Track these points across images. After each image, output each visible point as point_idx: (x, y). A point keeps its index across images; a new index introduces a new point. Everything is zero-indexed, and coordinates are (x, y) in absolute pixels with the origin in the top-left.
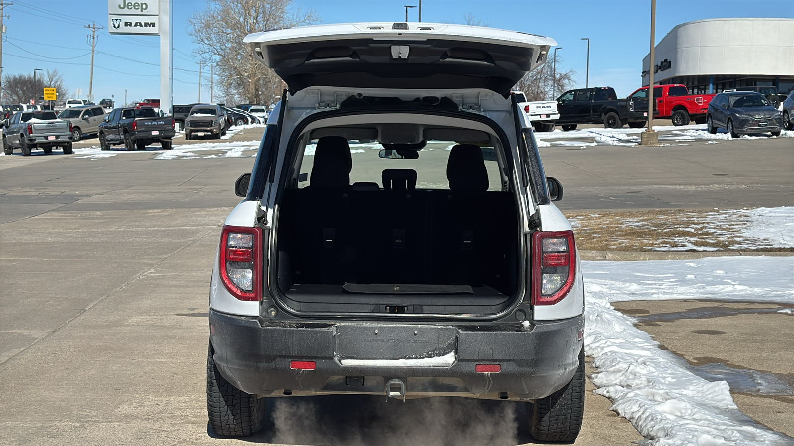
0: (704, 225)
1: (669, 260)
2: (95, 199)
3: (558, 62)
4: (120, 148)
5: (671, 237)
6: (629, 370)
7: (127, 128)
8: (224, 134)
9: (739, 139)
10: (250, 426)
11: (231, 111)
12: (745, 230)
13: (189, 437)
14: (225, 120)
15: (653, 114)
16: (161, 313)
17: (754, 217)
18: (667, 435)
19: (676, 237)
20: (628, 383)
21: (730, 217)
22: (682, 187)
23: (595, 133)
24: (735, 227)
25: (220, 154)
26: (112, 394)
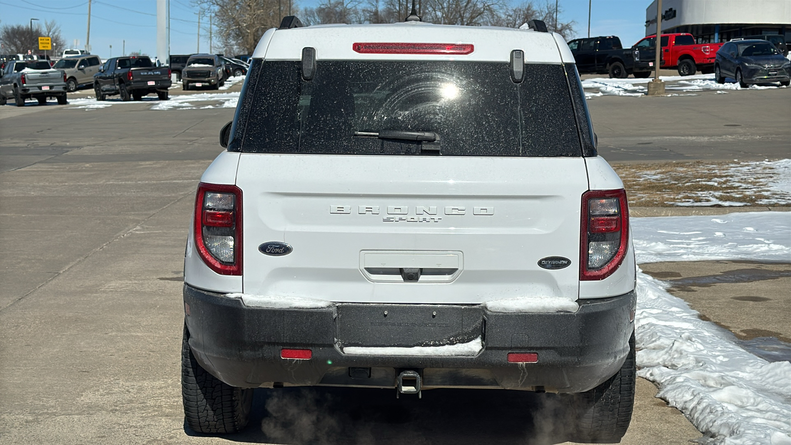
0: (728, 178)
1: (693, 216)
2: (86, 151)
3: (560, 12)
4: (116, 98)
5: (694, 191)
6: (674, 348)
7: (122, 77)
8: (222, 85)
9: (748, 89)
10: (234, 422)
11: (229, 62)
12: (773, 183)
13: (161, 434)
14: (223, 70)
15: (660, 63)
16: (143, 277)
17: (780, 170)
18: (732, 433)
19: (699, 191)
20: (674, 363)
21: (754, 170)
22: (694, 138)
23: (600, 83)
24: (761, 180)
25: (217, 105)
26: (75, 378)
